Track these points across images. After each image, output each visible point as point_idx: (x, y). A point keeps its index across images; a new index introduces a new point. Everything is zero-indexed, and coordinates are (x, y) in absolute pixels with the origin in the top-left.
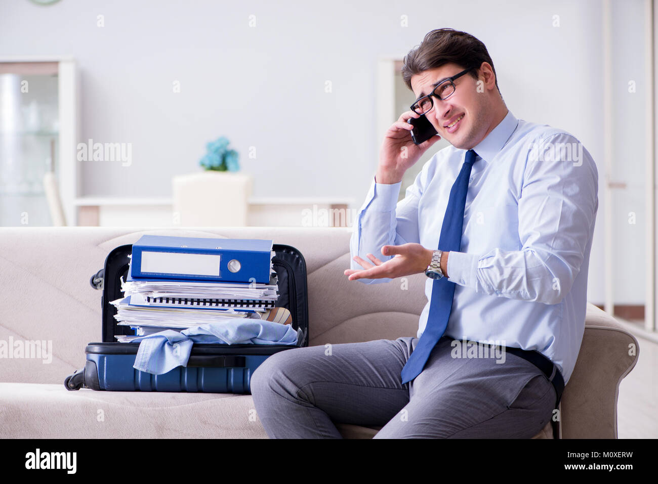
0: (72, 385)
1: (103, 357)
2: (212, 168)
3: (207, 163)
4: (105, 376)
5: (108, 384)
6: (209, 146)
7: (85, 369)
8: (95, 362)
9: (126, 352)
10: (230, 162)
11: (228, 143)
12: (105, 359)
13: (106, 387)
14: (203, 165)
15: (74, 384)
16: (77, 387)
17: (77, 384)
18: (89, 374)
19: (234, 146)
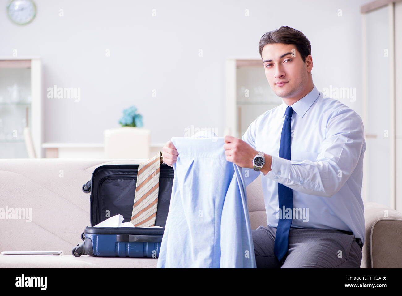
0: (77, 254)
1: (96, 236)
2: (126, 125)
3: (124, 122)
4: (97, 248)
5: (99, 252)
6: (125, 112)
7: (84, 243)
8: (91, 239)
9: (110, 233)
10: (137, 122)
11: (136, 110)
12: (97, 237)
13: (97, 254)
14: (121, 123)
15: (78, 253)
16: (79, 255)
17: (80, 253)
18: (87, 246)
19: (140, 111)
